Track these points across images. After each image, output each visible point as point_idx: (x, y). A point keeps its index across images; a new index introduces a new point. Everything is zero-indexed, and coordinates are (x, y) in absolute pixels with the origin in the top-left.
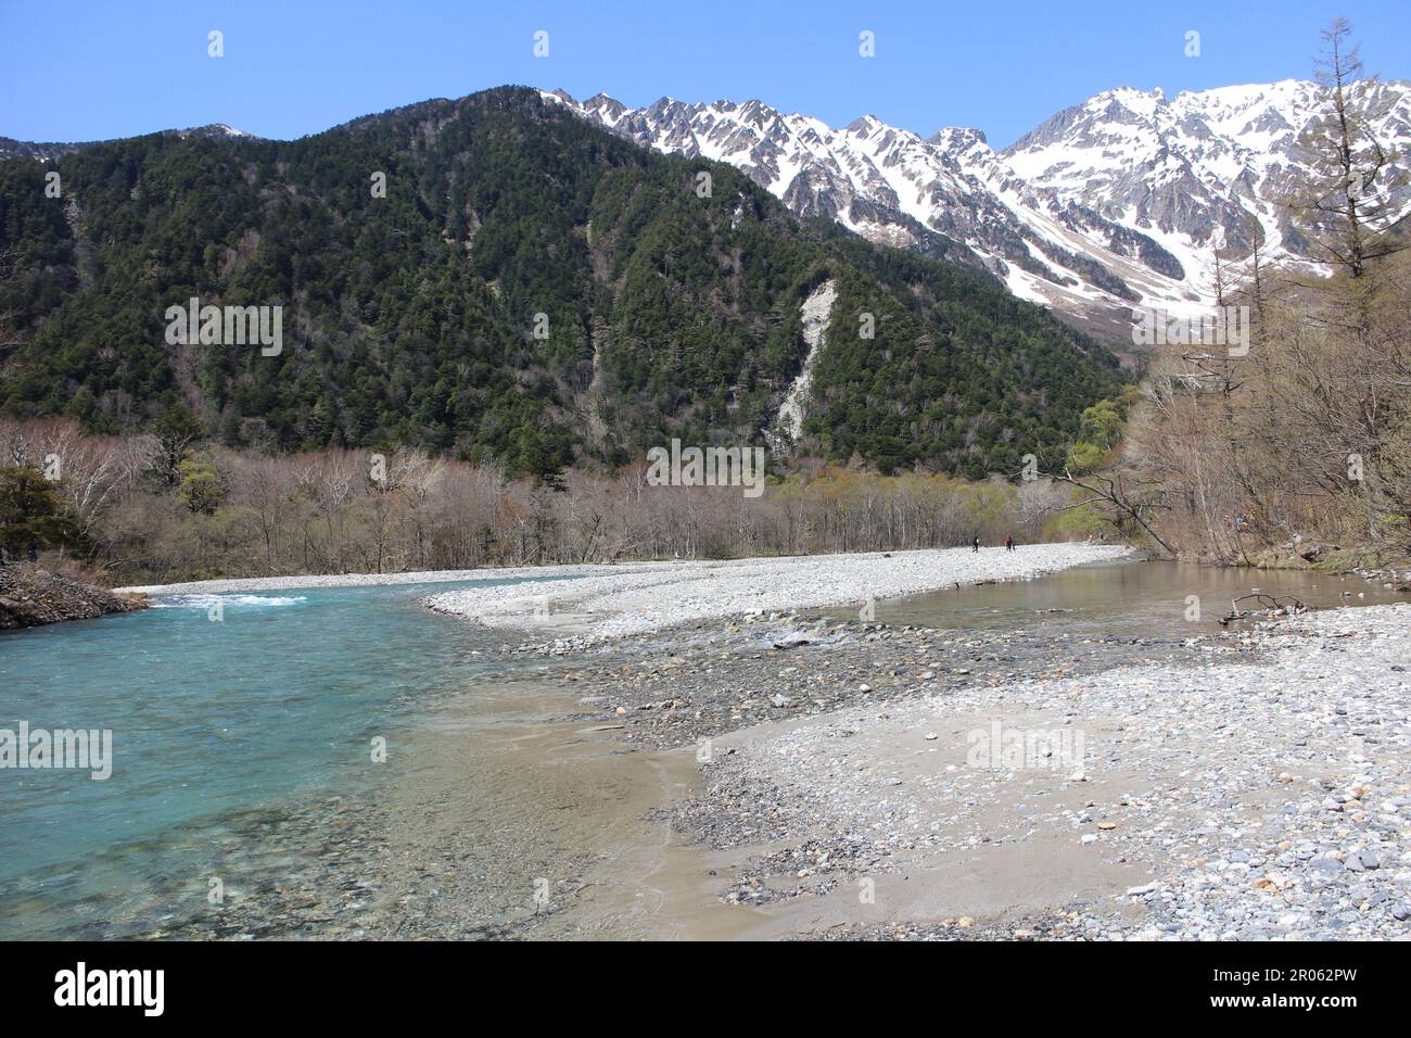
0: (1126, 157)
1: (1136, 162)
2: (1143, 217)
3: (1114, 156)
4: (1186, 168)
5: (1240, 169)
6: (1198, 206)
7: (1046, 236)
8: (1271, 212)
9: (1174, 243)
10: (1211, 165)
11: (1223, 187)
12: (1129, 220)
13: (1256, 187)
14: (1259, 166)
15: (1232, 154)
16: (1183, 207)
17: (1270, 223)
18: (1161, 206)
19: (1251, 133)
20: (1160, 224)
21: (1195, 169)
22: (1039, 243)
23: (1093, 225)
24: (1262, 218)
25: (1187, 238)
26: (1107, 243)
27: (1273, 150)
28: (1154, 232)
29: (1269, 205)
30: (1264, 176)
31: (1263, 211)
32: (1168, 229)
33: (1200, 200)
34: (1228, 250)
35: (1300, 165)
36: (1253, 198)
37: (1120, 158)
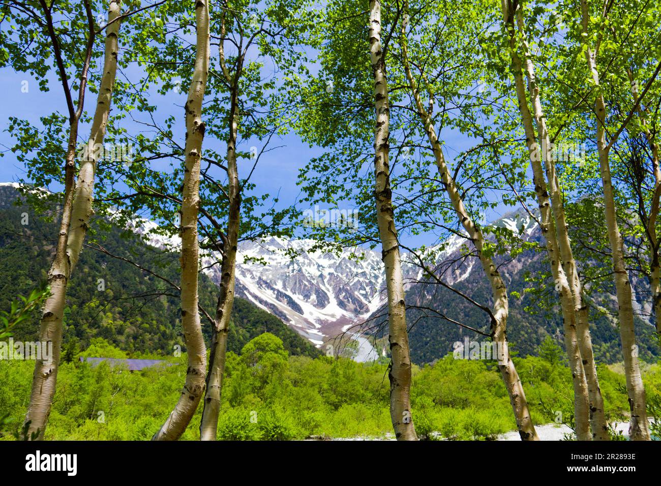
0: (278, 261)
1: (282, 264)
2: (285, 287)
3: (273, 260)
4: (300, 270)
5: (320, 273)
6: (305, 285)
7: (252, 291)
8: (331, 292)
9: (297, 298)
10: (308, 269)
11: (314, 279)
12: (279, 286)
13: (325, 281)
14: (326, 273)
15: (316, 266)
16: (300, 285)
17: (331, 295)
18: (292, 283)
19: (322, 259)
20: (291, 290)
21: (304, 269)
22: (250, 294)
23: (268, 288)
24: (329, 294)
25: (301, 297)
26: (275, 296)
27: (330, 267)
28: (289, 293)
29: (331, 289)
30: (328, 277)
31: (329, 291)
32: (294, 293)
33: (307, 283)
34: (317, 305)
35: (340, 274)
36: (324, 285)
37: (275, 261)
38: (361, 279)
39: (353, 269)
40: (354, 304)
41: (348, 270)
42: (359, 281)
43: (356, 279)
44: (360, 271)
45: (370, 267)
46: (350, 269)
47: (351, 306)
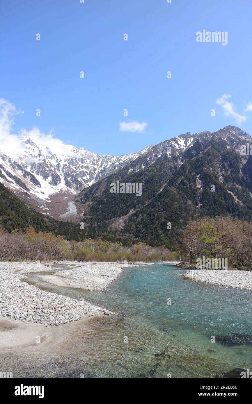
0: (30, 153)
2: (32, 170)
4: (44, 160)
5: (57, 163)
7: (7, 169)
9: (39, 178)
10: (51, 161)
11: (53, 167)
12: (28, 170)
13: (60, 169)
14: (62, 164)
15: (56, 159)
16: (42, 169)
18: (37, 168)
20: (36, 173)
21: (47, 161)
22: (5, 170)
23: (19, 169)
24: (61, 177)
25: (42, 177)
26: (22, 174)
27: (65, 161)
28: (34, 174)
29: (63, 174)
30: (62, 166)
31: (61, 175)
32: (38, 174)
33: (47, 169)
34: (52, 183)
35: (71, 166)
36: (59, 171)
37: (29, 153)
38: (85, 170)
39: (80, 163)
40: (77, 184)
41: (77, 164)
42: (83, 171)
43: (81, 170)
44: (84, 165)
45: (91, 163)
46: (78, 163)
47: (74, 185)
